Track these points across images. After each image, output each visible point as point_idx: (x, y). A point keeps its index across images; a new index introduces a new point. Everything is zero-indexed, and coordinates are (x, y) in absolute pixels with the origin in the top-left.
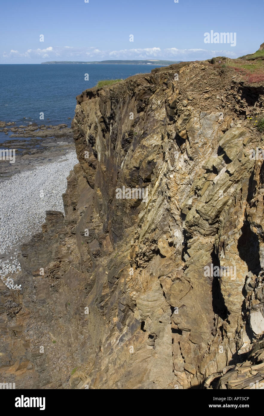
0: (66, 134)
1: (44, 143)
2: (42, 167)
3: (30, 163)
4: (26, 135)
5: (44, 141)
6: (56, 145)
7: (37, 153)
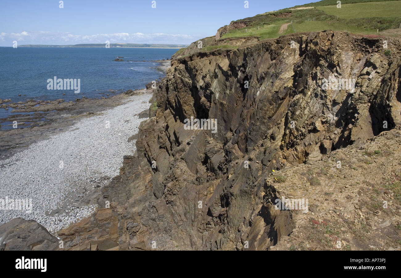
0: (66, 108)
1: (48, 116)
2: (57, 136)
3: (42, 133)
4: (28, 110)
5: (48, 115)
6: (61, 117)
7: (46, 125)
